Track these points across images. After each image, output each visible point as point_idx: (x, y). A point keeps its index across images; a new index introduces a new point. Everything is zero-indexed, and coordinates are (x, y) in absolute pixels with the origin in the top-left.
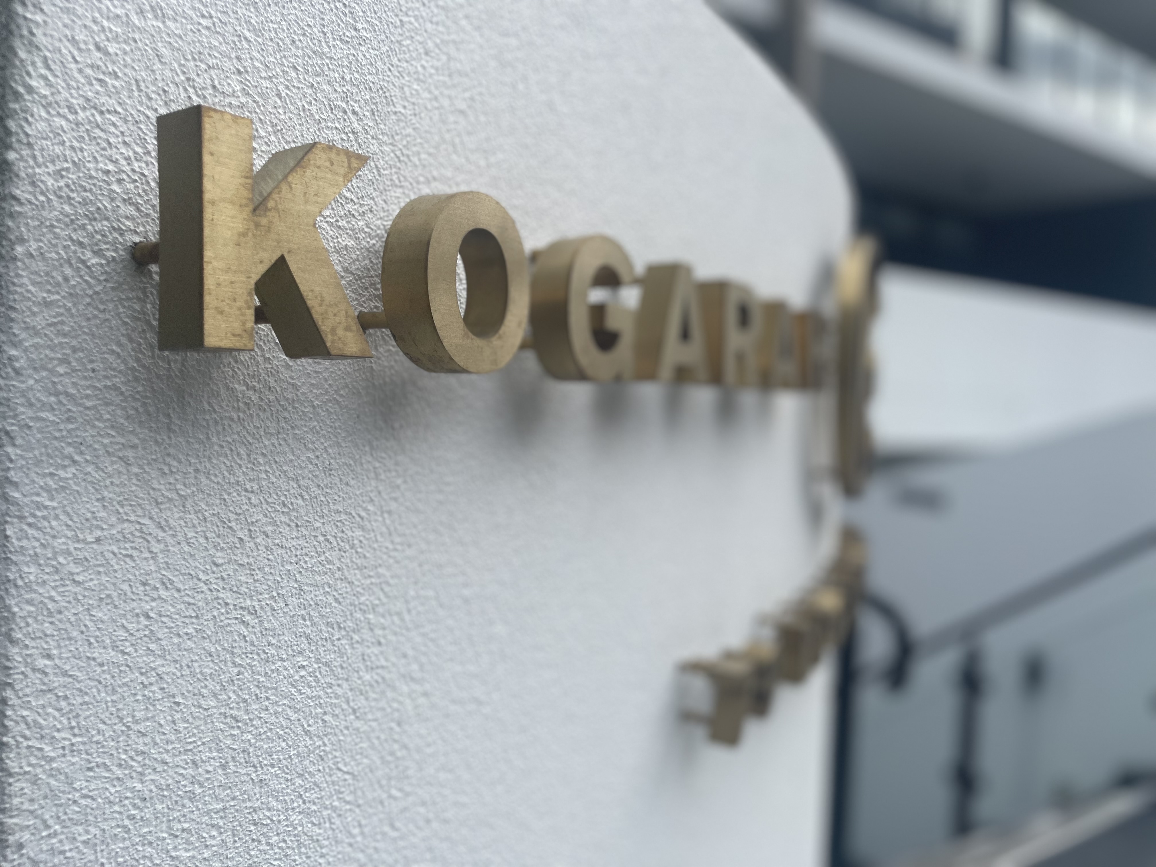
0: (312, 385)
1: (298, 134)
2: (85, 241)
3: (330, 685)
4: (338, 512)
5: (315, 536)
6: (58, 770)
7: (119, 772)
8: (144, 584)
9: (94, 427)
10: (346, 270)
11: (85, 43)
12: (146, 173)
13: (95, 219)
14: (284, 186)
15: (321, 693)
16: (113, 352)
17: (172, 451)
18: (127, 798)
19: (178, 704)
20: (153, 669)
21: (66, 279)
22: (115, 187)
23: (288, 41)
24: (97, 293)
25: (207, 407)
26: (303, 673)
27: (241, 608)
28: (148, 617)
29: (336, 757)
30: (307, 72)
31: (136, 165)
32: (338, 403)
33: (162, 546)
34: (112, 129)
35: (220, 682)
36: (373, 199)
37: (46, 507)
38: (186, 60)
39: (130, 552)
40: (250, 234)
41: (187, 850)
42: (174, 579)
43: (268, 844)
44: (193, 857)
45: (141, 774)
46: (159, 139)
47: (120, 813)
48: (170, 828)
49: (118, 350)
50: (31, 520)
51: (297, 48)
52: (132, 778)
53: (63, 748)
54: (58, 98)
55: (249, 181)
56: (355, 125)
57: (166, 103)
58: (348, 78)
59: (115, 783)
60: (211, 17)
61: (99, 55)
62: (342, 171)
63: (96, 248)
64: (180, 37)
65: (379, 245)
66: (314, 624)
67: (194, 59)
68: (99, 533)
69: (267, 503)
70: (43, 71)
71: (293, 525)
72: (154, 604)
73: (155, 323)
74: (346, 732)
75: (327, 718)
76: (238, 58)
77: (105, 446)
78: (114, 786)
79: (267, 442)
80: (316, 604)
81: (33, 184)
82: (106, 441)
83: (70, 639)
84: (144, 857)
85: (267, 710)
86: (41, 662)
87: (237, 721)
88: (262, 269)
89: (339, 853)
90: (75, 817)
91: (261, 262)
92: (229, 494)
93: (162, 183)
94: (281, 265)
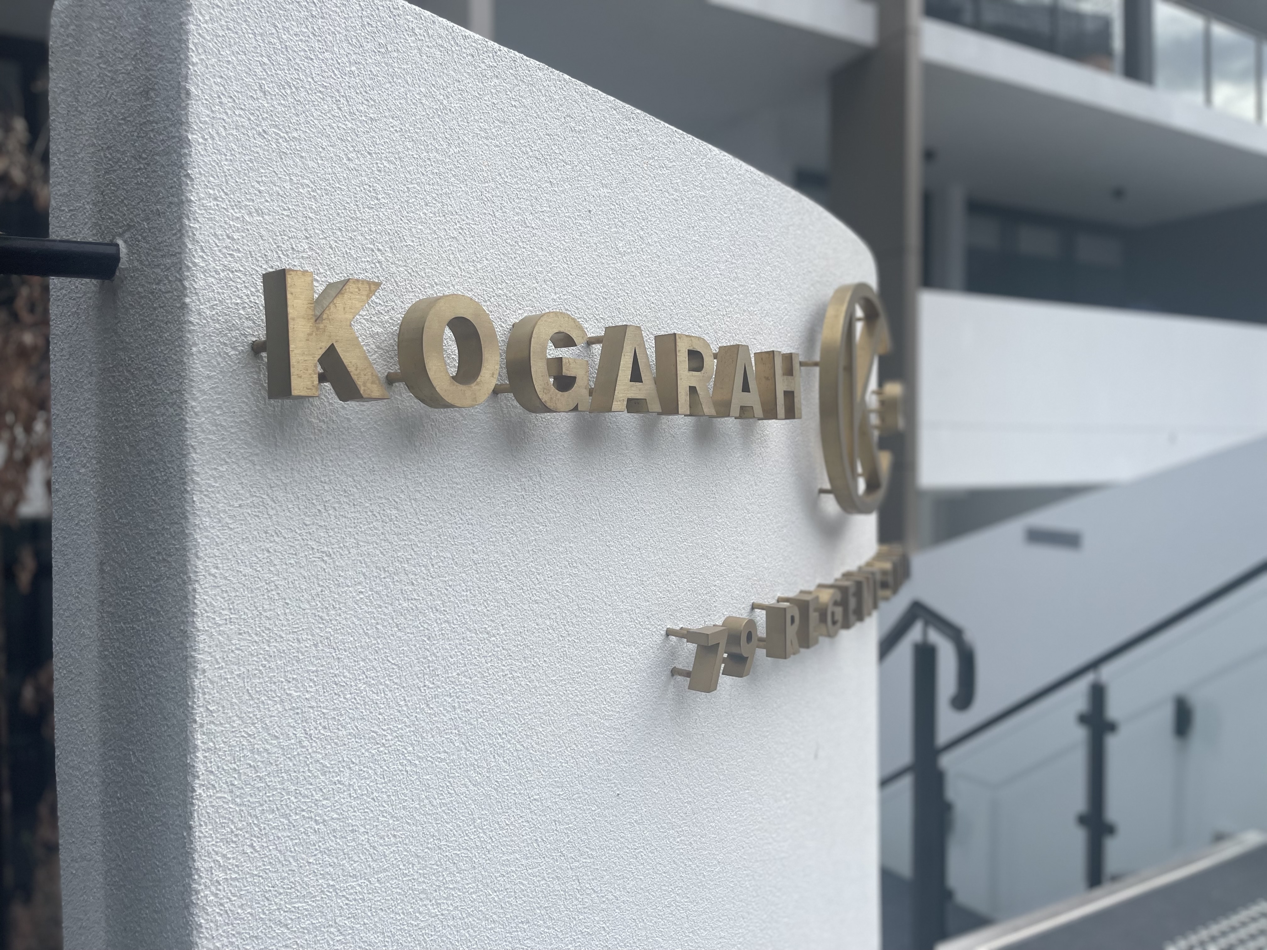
0: (359, 418)
1: (344, 268)
2: (227, 342)
3: (380, 607)
4: (380, 498)
5: (366, 512)
6: (224, 631)
7: (256, 638)
8: (266, 533)
9: (236, 443)
10: (378, 347)
11: (222, 236)
12: (257, 302)
13: (232, 330)
14: (332, 306)
15: (375, 611)
16: (244, 402)
17: (278, 458)
18: (261, 654)
19: (287, 604)
20: (273, 582)
21: (219, 364)
22: (242, 312)
23: (335, 215)
24: (234, 370)
25: (296, 433)
26: (362, 596)
27: (322, 552)
28: (269, 552)
29: (386, 653)
30: (348, 231)
31: (252, 298)
32: (377, 430)
33: (274, 512)
34: (239, 280)
35: (311, 595)
36: (394, 302)
37: (213, 486)
38: (277, 236)
39: (257, 514)
40: (314, 334)
41: (296, 692)
42: (283, 531)
43: (345, 698)
44: (300, 696)
45: (269, 641)
46: (264, 282)
47: (257, 662)
48: (285, 676)
49: (246, 401)
50: (206, 493)
51: (341, 217)
52: (263, 643)
53: (226, 620)
54: (210, 267)
55: (313, 305)
56: (380, 257)
57: (267, 262)
58: (374, 230)
59: (254, 644)
60: (289, 209)
61: (229, 241)
62: (365, 293)
63: (233, 346)
64: (273, 224)
66: (367, 567)
67: (281, 235)
68: (241, 502)
69: (335, 490)
70: (201, 254)
71: (352, 504)
72: (271, 544)
73: (266, 385)
74: (392, 638)
75: (379, 626)
76: (306, 230)
77: (242, 454)
78: (254, 646)
79: (333, 453)
80: (369, 554)
81: (199, 314)
82: (242, 451)
83: (228, 559)
84: (271, 690)
85: (340, 615)
86: (213, 571)
87: (322, 620)
88: (321, 352)
89: (391, 714)
90: (232, 659)
91: (321, 348)
92: (311, 483)
93: (266, 307)
94: (332, 349)
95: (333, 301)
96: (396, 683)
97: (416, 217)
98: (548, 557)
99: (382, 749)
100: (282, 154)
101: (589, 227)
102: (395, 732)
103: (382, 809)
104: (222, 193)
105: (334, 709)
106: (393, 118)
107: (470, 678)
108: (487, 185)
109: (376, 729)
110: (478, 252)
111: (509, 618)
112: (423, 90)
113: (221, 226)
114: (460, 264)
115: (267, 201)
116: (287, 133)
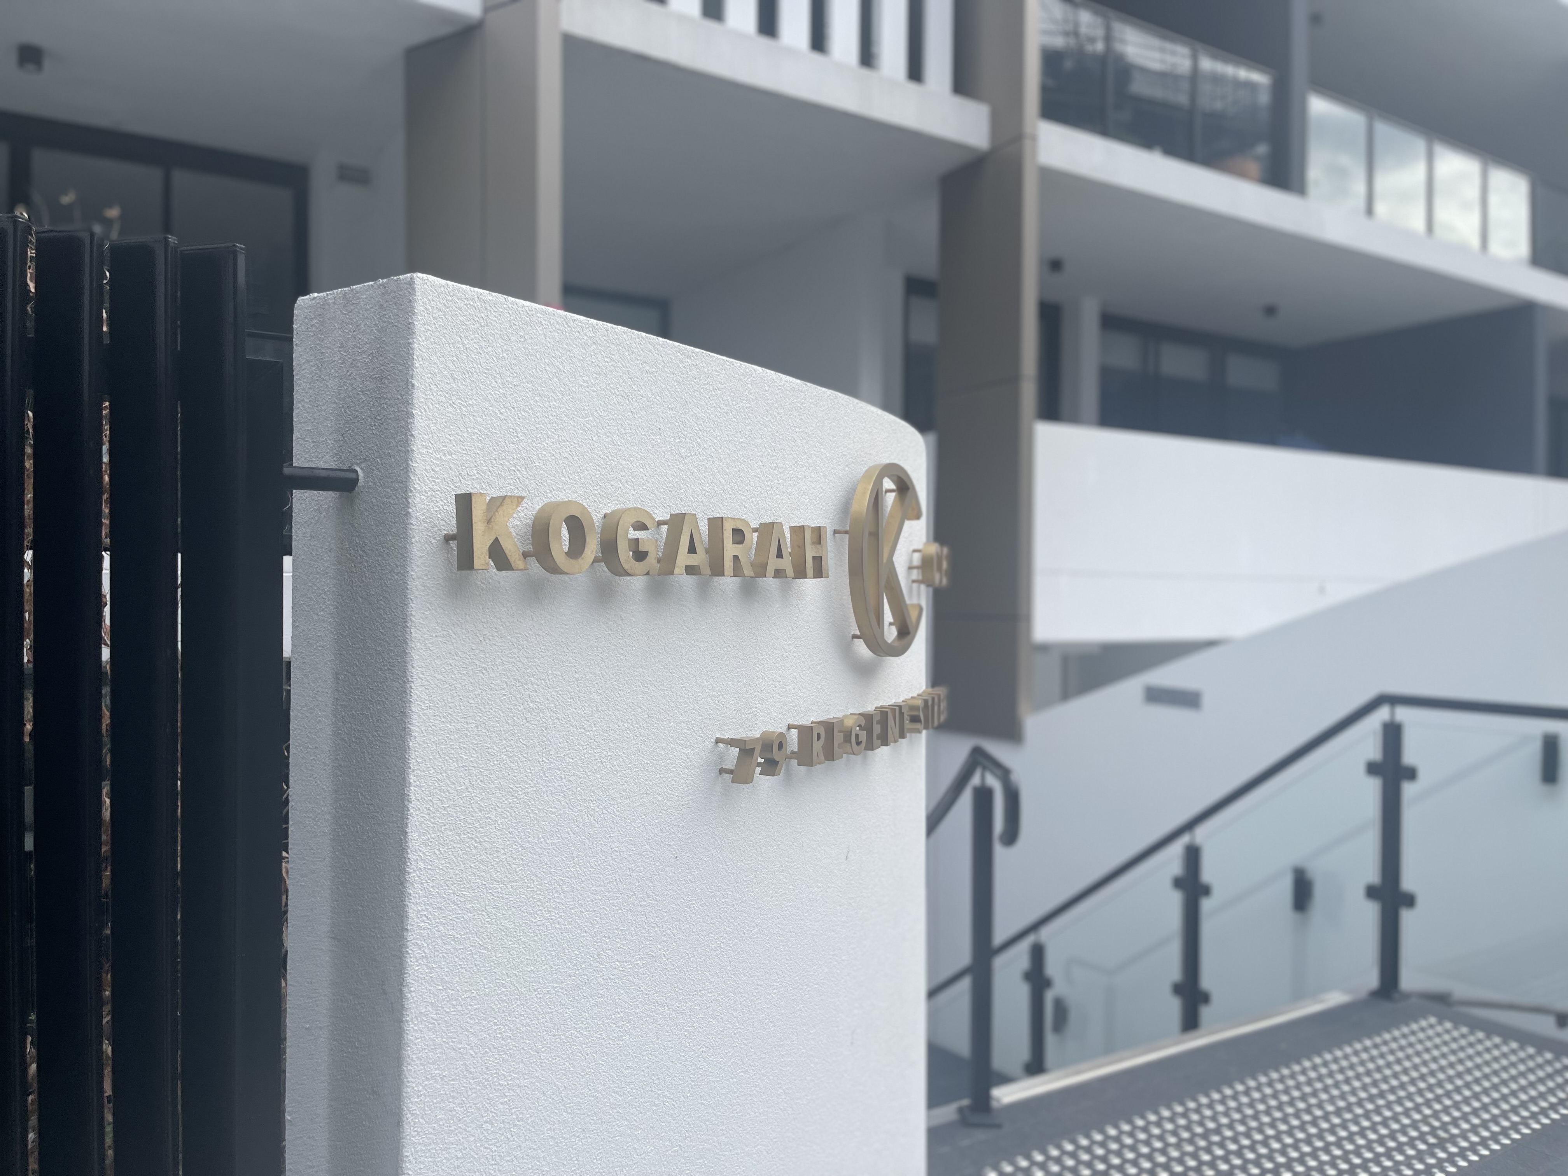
2: (431, 535)
3: (516, 705)
4: (517, 633)
5: (508, 642)
6: (426, 714)
7: (444, 720)
8: (450, 653)
9: (435, 597)
10: (517, 534)
11: (429, 470)
13: (433, 527)
14: (497, 513)
15: (512, 707)
17: (458, 606)
18: (446, 730)
19: (461, 699)
20: (453, 685)
21: (426, 548)
22: (439, 516)
24: (434, 552)
25: (468, 591)
26: (505, 697)
27: (482, 667)
28: (452, 666)
29: (519, 736)
30: (500, 460)
31: (445, 507)
32: (516, 588)
33: (455, 640)
34: (437, 496)
35: (475, 694)
37: (422, 624)
38: (458, 467)
39: (446, 642)
40: (487, 531)
41: (465, 756)
42: (460, 653)
43: (494, 763)
44: (467, 759)
45: (450, 722)
46: (457, 500)
47: (444, 734)
48: (459, 745)
49: (443, 571)
50: (418, 628)
51: (496, 451)
53: (427, 706)
54: (423, 490)
55: (486, 512)
56: (519, 475)
57: (453, 484)
58: (515, 457)
59: (442, 723)
60: (466, 449)
61: (433, 473)
62: (515, 503)
63: (433, 537)
64: (456, 459)
65: (530, 522)
66: (509, 678)
67: (461, 466)
69: (490, 627)
70: (418, 482)
71: (500, 637)
72: (453, 661)
73: (457, 561)
74: (523, 726)
75: (515, 718)
77: (438, 604)
79: (489, 604)
80: (509, 670)
81: (417, 518)
82: (438, 602)
83: (429, 669)
84: (451, 753)
85: (492, 709)
86: (421, 676)
87: (481, 711)
88: (491, 542)
89: (521, 777)
90: (431, 732)
91: (490, 540)
92: (476, 623)
93: (459, 514)
94: (496, 540)
95: (496, 511)
96: (525, 757)
97: (542, 446)
98: (627, 679)
99: (515, 800)
100: (463, 416)
101: (659, 441)
102: (524, 789)
103: (515, 840)
104: (430, 444)
105: (487, 770)
106: (528, 383)
107: (573, 759)
108: (587, 419)
109: (512, 786)
110: (582, 466)
111: (599, 720)
112: (547, 361)
113: (429, 464)
114: (570, 475)
115: (454, 446)
116: (466, 402)
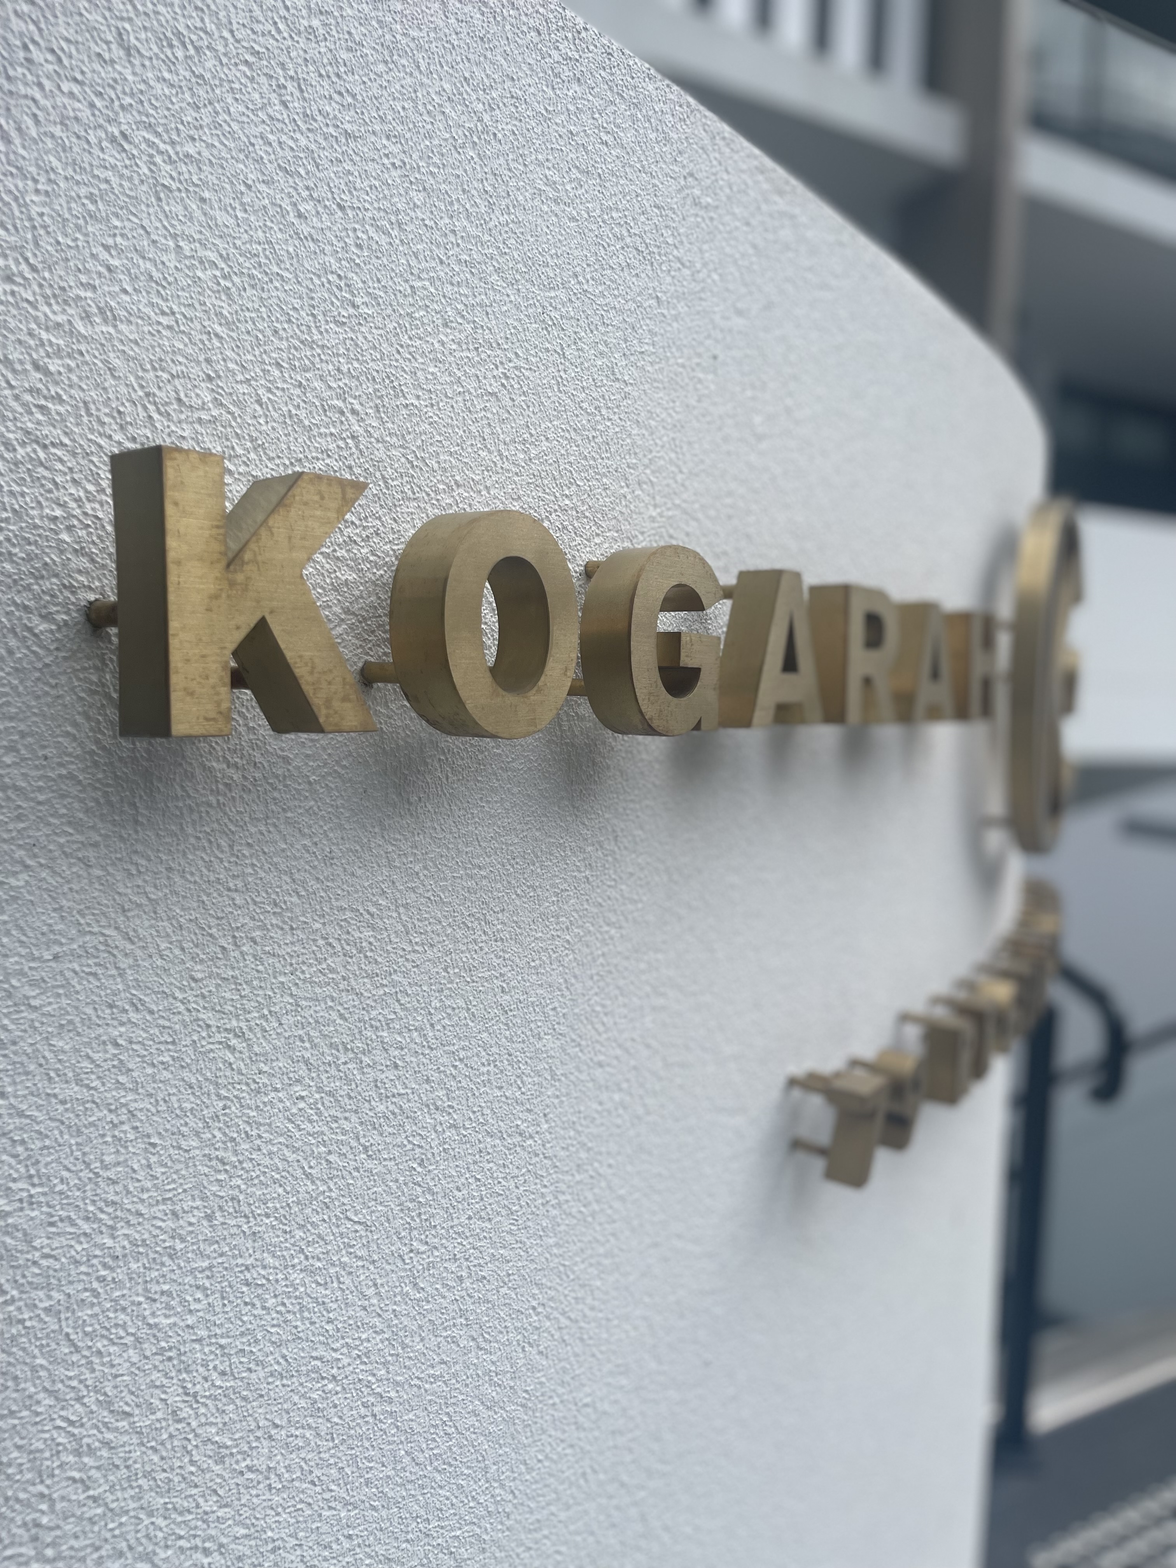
0: (307, 756)
1: (284, 446)
2: (31, 604)
3: (336, 1119)
4: (342, 909)
5: (314, 940)
6: (15, 1227)
7: (86, 1227)
8: (111, 1006)
9: (49, 824)
10: (347, 611)
11: (21, 362)
12: (100, 515)
13: (42, 577)
14: (263, 532)
15: (325, 1129)
16: (68, 734)
17: (140, 848)
18: (96, 1256)
19: (154, 1145)
20: (124, 1105)
21: (10, 652)
22: (65, 536)
23: (269, 332)
24: (47, 665)
25: (180, 792)
27: (226, 1030)
28: (116, 1045)
29: (344, 1204)
30: (294, 368)
31: (88, 507)
32: (340, 776)
33: (131, 961)
34: (59, 466)
35: (203, 1119)
36: (379, 518)
38: (144, 370)
39: (93, 970)
40: (224, 595)
41: (167, 1316)
42: (147, 999)
43: (264, 1308)
44: (175, 1324)
45: (113, 1228)
46: (113, 471)
47: (87, 1274)
48: (146, 1290)
49: (74, 731)
51: (281, 339)
52: (101, 1233)
53: (21, 1200)
55: (222, 531)
56: (355, 427)
57: (122, 427)
58: (345, 369)
59: (82, 1239)
60: (173, 313)
61: (39, 376)
62: (334, 505)
63: (44, 611)
64: (136, 343)
65: (388, 576)
66: (314, 1046)
67: (154, 369)
68: (57, 949)
69: (255, 903)
71: (286, 927)
72: (123, 1029)
73: (115, 696)
74: (355, 1174)
75: (331, 1158)
76: (208, 361)
77: (61, 846)
78: (81, 1243)
79: (253, 830)
80: (317, 1022)
82: (62, 840)
83: (27, 1073)
84: (117, 1325)
85: (260, 1150)
87: (224, 1164)
88: (239, 636)
89: (349, 1318)
90: (35, 1280)
91: (238, 628)
92: (209, 895)
94: (261, 630)
95: (265, 521)
96: (360, 1258)
97: (426, 348)
99: (330, 1386)
100: (160, 191)
101: (712, 387)
102: (356, 1347)
103: (327, 1495)
104: (24, 267)
105: (242, 1334)
106: (388, 137)
107: (490, 1220)
108: (553, 294)
109: (321, 1352)
110: (534, 424)
111: (556, 1101)
112: (447, 86)
113: (20, 342)
114: (502, 447)
115: (125, 291)
116: (173, 143)
